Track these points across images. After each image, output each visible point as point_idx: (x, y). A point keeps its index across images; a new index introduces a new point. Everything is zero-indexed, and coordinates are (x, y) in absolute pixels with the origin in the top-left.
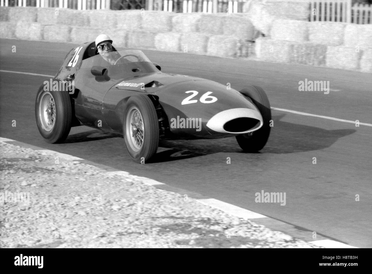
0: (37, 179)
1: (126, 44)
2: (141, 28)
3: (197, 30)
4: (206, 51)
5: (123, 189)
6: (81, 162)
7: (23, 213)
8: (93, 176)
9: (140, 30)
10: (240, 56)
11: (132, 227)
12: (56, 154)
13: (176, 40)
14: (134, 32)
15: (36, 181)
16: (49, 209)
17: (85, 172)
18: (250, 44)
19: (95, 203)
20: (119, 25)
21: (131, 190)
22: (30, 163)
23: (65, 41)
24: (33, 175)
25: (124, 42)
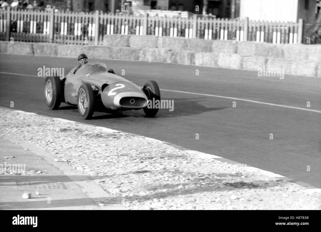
1: (316, 74)
8: (294, 193)
12: (260, 171)
15: (244, 195)
17: (287, 189)
20: (310, 58)
22: (236, 179)
24: (240, 190)
25: (314, 72)
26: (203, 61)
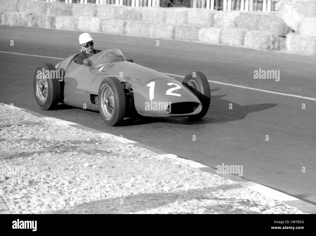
0: (97, 161)
1: (173, 37)
2: (187, 23)
3: (236, 26)
4: (243, 44)
5: (172, 171)
6: (135, 145)
7: (86, 193)
8: (146, 159)
9: (186, 25)
10: (273, 49)
11: (181, 208)
12: (114, 137)
13: (218, 34)
14: (180, 26)
15: (97, 162)
16: (108, 189)
17: (139, 155)
18: (282, 39)
19: (148, 184)
20: (168, 20)
21: (179, 172)
22: (91, 146)
23: (121, 34)
24: (93, 156)
25: (172, 35)
26: (63, 25)
